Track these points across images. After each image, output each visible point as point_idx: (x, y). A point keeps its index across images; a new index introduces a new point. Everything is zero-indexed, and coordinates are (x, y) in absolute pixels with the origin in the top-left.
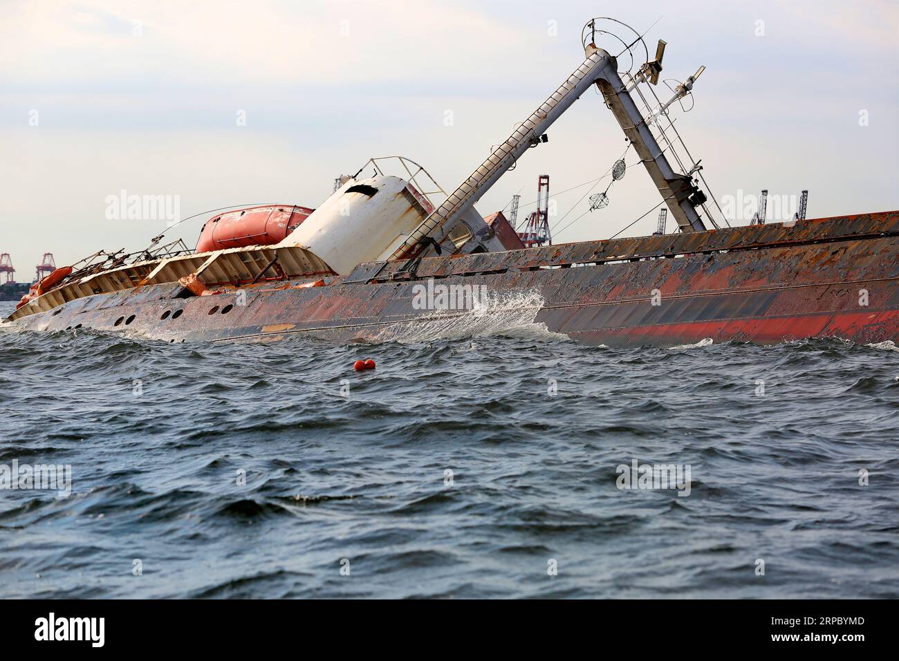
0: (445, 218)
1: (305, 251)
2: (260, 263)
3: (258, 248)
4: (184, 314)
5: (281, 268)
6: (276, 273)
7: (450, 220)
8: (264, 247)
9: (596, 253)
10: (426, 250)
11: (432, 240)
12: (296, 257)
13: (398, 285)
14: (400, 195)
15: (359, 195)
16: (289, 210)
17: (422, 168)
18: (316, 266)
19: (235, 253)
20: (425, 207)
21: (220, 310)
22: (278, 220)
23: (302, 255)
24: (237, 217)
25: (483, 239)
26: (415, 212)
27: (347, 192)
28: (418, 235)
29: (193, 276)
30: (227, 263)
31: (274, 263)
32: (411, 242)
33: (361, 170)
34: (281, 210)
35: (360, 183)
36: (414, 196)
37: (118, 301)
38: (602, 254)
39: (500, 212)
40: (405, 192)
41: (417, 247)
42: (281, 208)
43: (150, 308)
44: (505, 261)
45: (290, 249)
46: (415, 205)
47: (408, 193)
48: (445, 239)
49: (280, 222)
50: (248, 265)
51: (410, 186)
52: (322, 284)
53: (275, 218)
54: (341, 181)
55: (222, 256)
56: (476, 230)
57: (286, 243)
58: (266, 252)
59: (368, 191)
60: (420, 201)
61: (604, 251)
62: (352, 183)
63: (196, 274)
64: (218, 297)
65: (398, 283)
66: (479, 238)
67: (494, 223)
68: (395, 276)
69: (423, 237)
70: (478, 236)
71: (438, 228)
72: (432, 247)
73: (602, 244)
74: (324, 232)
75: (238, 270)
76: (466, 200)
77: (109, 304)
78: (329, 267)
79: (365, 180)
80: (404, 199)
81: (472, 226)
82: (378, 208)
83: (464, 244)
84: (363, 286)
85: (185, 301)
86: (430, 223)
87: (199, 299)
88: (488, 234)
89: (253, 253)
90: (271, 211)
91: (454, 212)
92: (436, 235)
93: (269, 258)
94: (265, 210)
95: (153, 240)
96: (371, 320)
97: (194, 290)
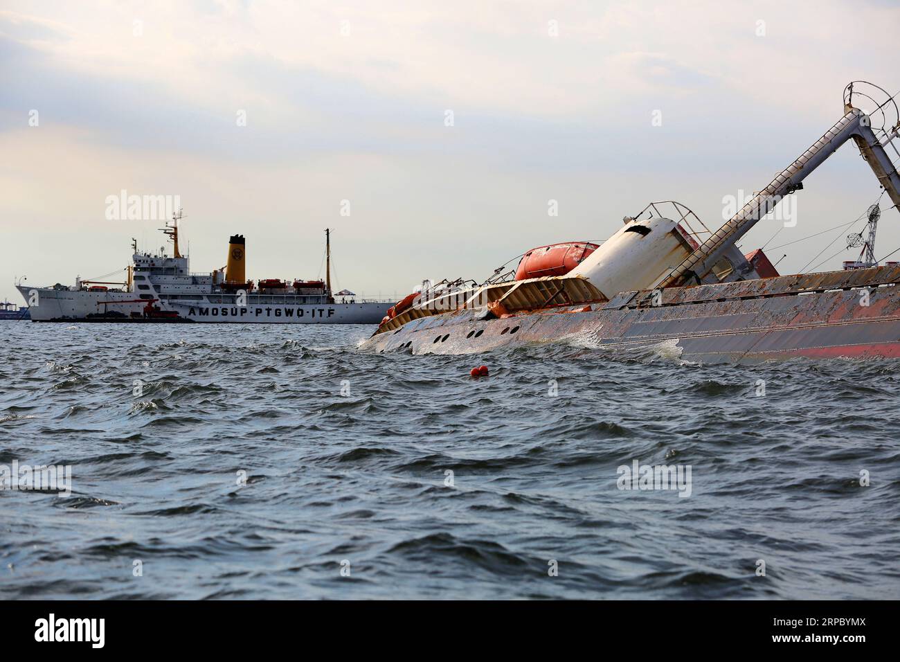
0: (707, 255)
1: (585, 281)
2: (552, 291)
3: (550, 279)
4: (483, 334)
5: (567, 296)
6: (565, 300)
7: (712, 256)
8: (554, 278)
9: (791, 286)
10: (689, 281)
11: (693, 273)
12: (578, 286)
13: (641, 311)
14: (670, 234)
15: (635, 234)
16: (583, 246)
17: (691, 211)
18: (594, 294)
19: (532, 283)
20: (692, 245)
21: (510, 330)
22: (573, 255)
23: (583, 285)
24: (543, 252)
25: (743, 273)
26: (682, 249)
27: (627, 231)
28: (681, 269)
29: (498, 301)
30: (528, 291)
31: (562, 291)
32: (675, 274)
33: (642, 213)
34: (577, 247)
35: (637, 224)
36: (682, 235)
37: (439, 322)
38: (795, 287)
39: (760, 250)
40: (674, 232)
41: (681, 278)
42: (576, 244)
43: (461, 328)
44: (724, 291)
45: (573, 279)
46: (683, 243)
47: (678, 233)
48: (709, 273)
49: (575, 256)
50: (544, 293)
51: (680, 227)
52: (589, 309)
53: (571, 253)
54: (626, 221)
55: (523, 284)
56: (737, 265)
57: (571, 275)
58: (556, 281)
59: (643, 230)
60: (688, 240)
61: (797, 284)
62: (632, 224)
63: (500, 300)
64: (510, 320)
65: (641, 310)
66: (739, 272)
67: (753, 259)
68: (642, 303)
69: (687, 270)
70: (739, 270)
71: (700, 263)
72: (693, 279)
73: (797, 277)
74: (601, 265)
75: (536, 297)
76: (727, 239)
77: (435, 325)
78: (604, 295)
79: (642, 222)
80: (673, 238)
81: (733, 260)
82: (650, 245)
83: (726, 277)
84: (617, 311)
85: (487, 323)
86: (692, 258)
87: (498, 321)
88: (748, 268)
89: (546, 282)
90: (569, 247)
91: (715, 249)
92: (698, 269)
93: (558, 286)
94: (565, 246)
95: (496, 271)
96: (616, 341)
97: (496, 313)
